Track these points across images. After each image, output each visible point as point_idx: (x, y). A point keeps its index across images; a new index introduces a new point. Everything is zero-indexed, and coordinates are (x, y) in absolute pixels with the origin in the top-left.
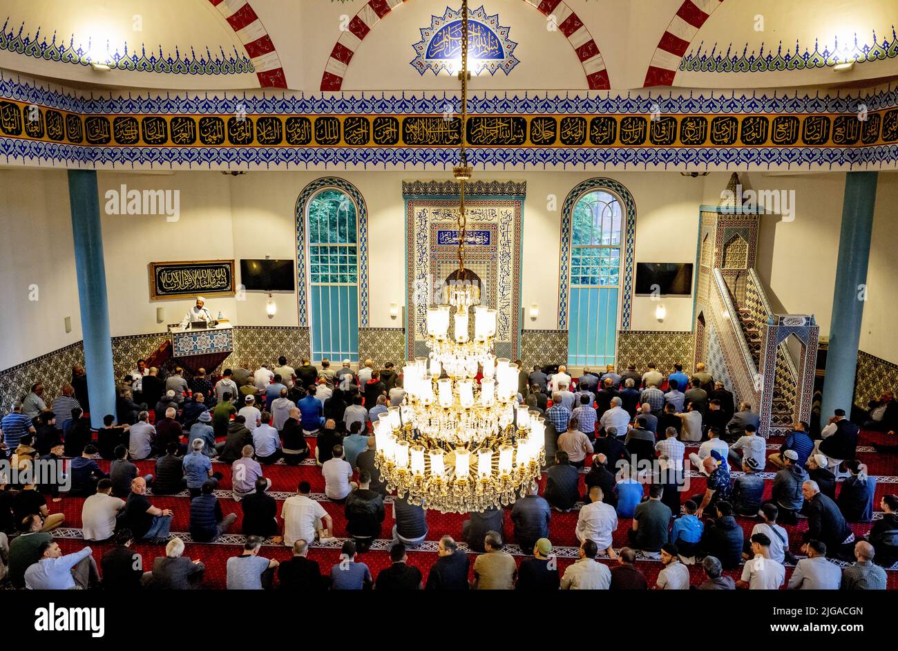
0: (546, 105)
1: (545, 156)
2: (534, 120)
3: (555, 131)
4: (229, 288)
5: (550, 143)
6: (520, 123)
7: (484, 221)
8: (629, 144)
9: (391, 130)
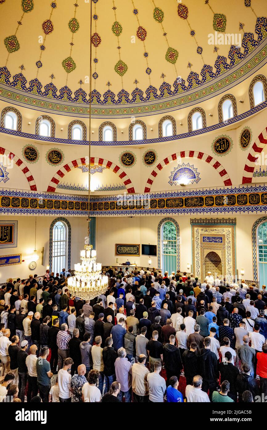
0: (210, 192)
1: (210, 210)
2: (206, 197)
3: (213, 201)
4: (138, 253)
5: (212, 205)
6: (201, 199)
7: (220, 233)
8: (241, 204)
9: (163, 203)
